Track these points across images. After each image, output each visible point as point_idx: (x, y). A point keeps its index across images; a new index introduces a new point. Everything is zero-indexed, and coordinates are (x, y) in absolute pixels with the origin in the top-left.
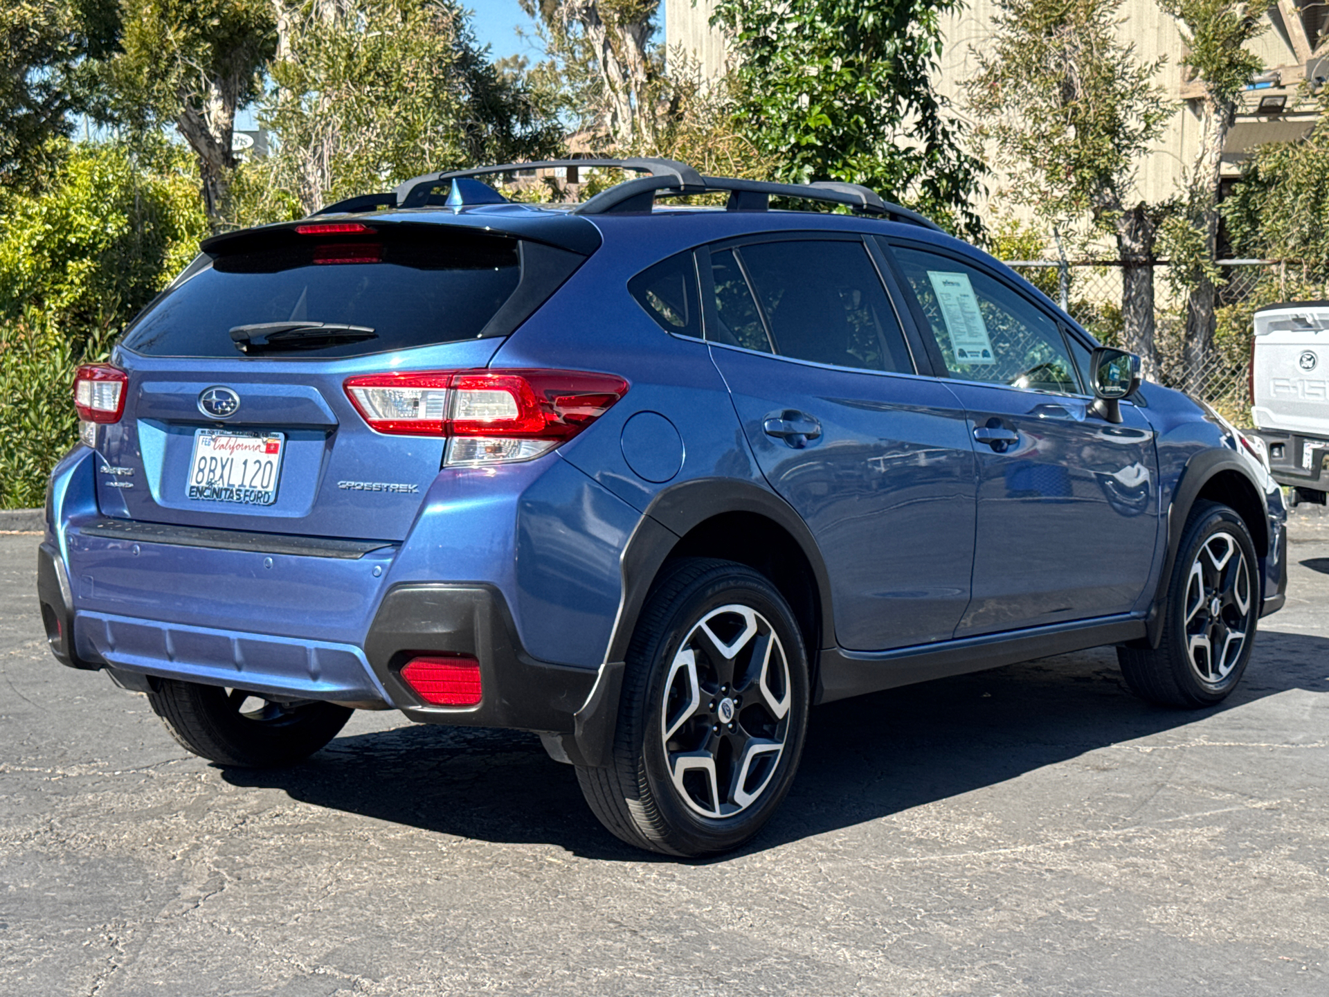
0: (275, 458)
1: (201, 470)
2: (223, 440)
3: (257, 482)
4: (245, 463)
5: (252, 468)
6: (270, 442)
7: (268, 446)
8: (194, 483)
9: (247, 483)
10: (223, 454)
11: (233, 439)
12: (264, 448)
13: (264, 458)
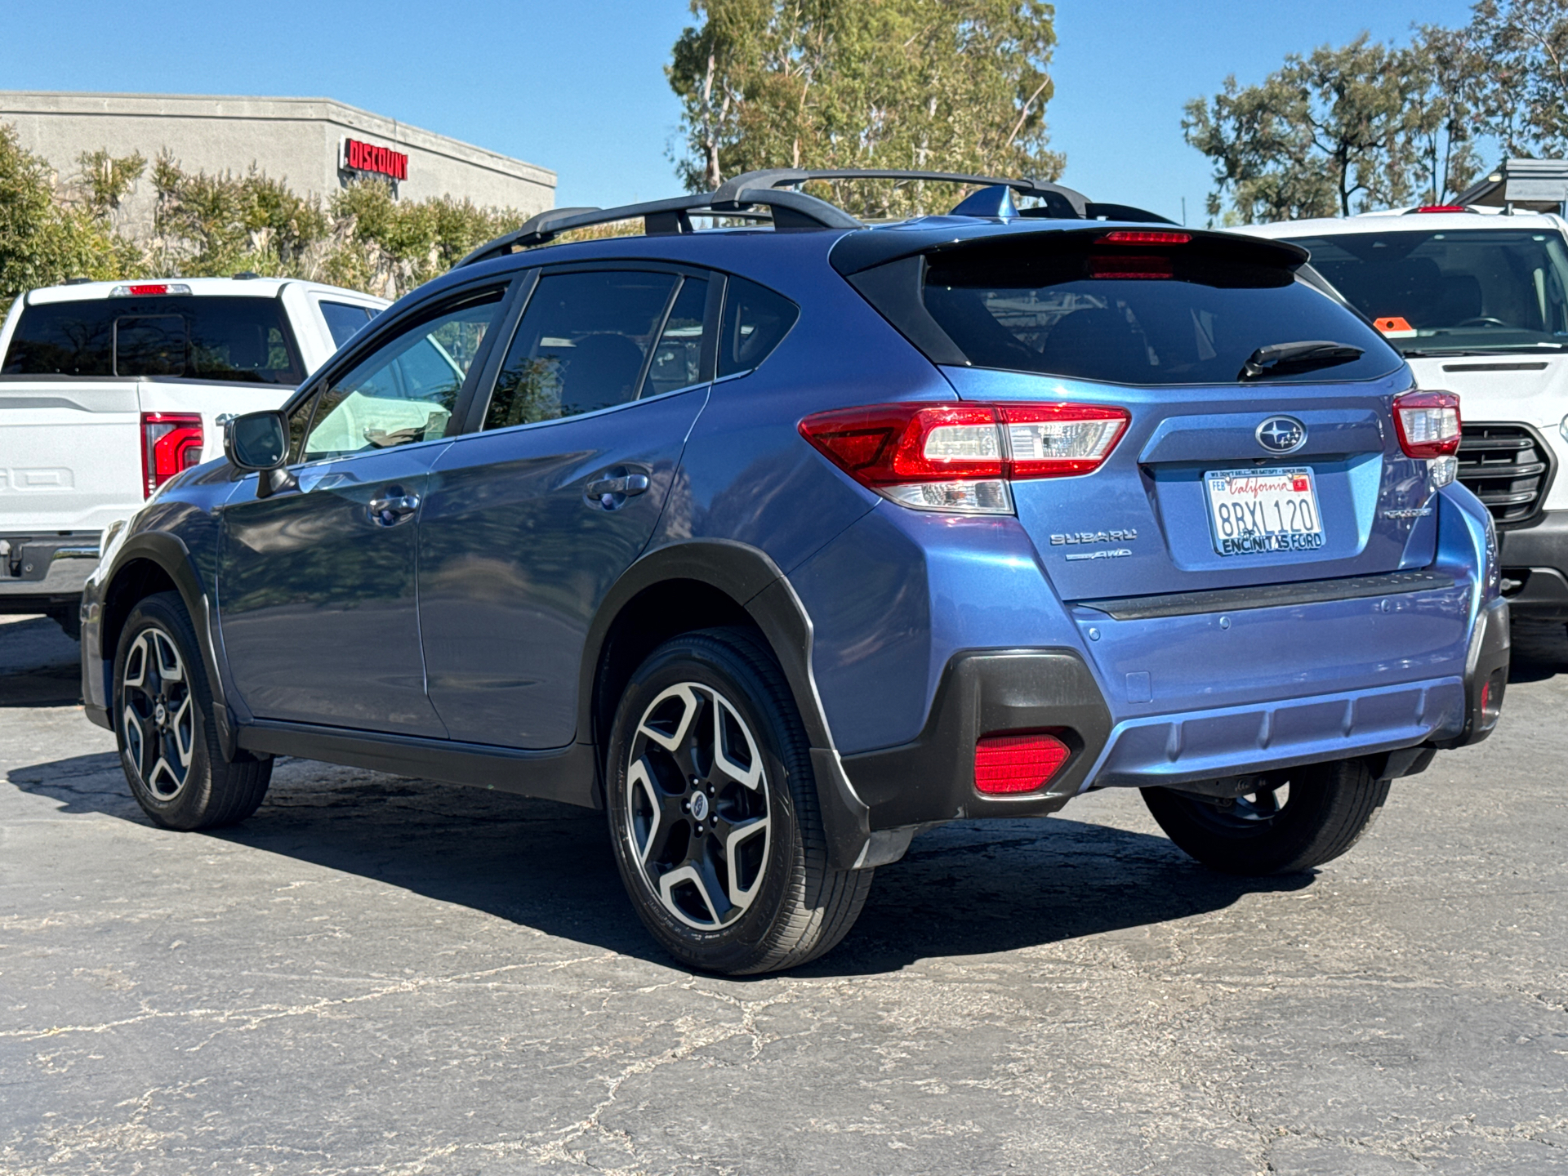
0: (1308, 495)
1: (1226, 520)
2: (1241, 482)
3: (1298, 525)
4: (1277, 505)
5: (1287, 511)
6: (1296, 478)
7: (1295, 483)
8: (1222, 537)
9: (1287, 527)
10: (1247, 498)
11: (1253, 480)
12: (1290, 486)
13: (1297, 497)
